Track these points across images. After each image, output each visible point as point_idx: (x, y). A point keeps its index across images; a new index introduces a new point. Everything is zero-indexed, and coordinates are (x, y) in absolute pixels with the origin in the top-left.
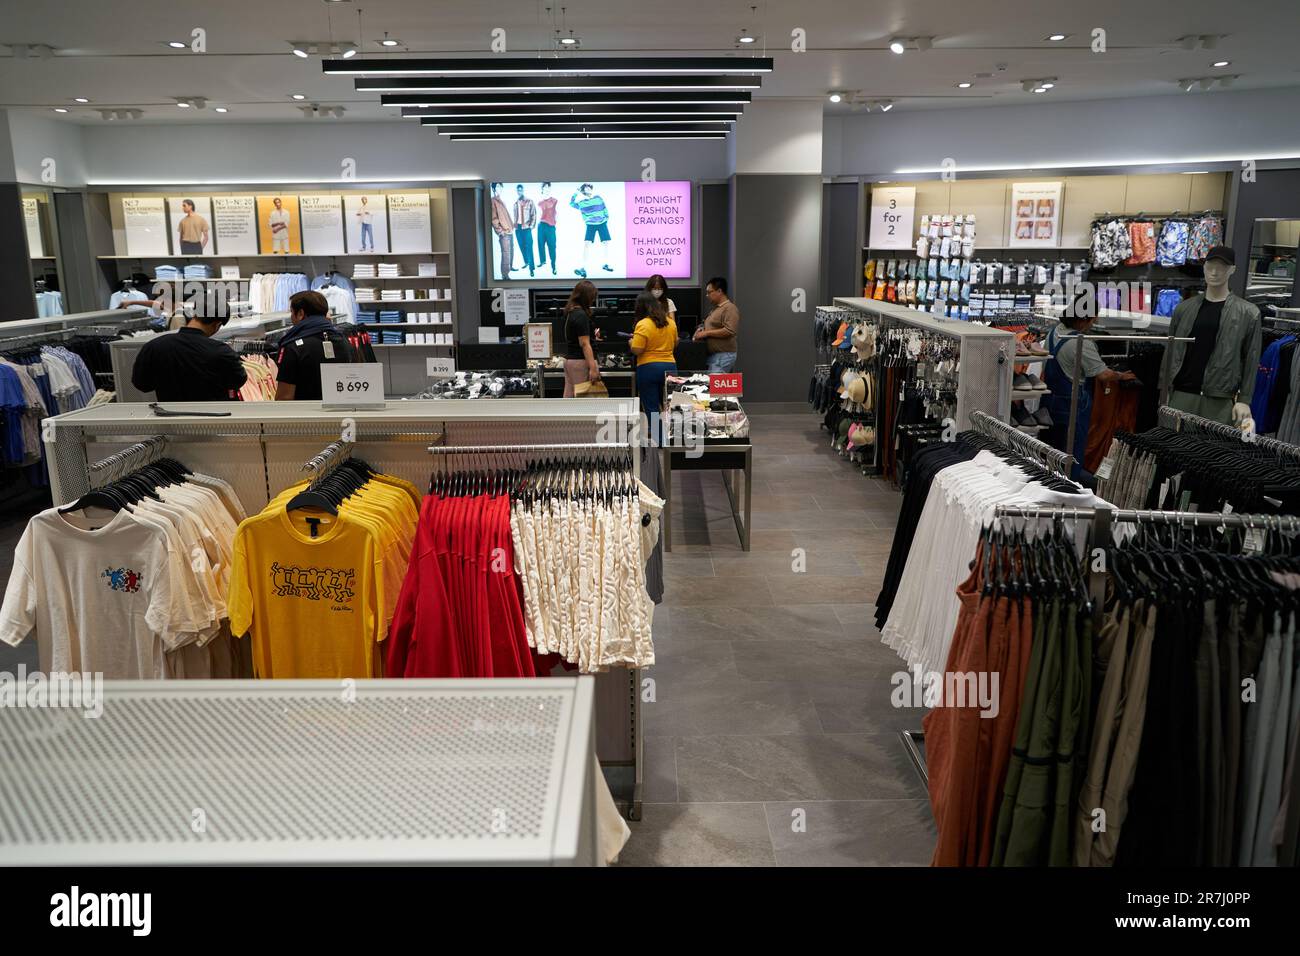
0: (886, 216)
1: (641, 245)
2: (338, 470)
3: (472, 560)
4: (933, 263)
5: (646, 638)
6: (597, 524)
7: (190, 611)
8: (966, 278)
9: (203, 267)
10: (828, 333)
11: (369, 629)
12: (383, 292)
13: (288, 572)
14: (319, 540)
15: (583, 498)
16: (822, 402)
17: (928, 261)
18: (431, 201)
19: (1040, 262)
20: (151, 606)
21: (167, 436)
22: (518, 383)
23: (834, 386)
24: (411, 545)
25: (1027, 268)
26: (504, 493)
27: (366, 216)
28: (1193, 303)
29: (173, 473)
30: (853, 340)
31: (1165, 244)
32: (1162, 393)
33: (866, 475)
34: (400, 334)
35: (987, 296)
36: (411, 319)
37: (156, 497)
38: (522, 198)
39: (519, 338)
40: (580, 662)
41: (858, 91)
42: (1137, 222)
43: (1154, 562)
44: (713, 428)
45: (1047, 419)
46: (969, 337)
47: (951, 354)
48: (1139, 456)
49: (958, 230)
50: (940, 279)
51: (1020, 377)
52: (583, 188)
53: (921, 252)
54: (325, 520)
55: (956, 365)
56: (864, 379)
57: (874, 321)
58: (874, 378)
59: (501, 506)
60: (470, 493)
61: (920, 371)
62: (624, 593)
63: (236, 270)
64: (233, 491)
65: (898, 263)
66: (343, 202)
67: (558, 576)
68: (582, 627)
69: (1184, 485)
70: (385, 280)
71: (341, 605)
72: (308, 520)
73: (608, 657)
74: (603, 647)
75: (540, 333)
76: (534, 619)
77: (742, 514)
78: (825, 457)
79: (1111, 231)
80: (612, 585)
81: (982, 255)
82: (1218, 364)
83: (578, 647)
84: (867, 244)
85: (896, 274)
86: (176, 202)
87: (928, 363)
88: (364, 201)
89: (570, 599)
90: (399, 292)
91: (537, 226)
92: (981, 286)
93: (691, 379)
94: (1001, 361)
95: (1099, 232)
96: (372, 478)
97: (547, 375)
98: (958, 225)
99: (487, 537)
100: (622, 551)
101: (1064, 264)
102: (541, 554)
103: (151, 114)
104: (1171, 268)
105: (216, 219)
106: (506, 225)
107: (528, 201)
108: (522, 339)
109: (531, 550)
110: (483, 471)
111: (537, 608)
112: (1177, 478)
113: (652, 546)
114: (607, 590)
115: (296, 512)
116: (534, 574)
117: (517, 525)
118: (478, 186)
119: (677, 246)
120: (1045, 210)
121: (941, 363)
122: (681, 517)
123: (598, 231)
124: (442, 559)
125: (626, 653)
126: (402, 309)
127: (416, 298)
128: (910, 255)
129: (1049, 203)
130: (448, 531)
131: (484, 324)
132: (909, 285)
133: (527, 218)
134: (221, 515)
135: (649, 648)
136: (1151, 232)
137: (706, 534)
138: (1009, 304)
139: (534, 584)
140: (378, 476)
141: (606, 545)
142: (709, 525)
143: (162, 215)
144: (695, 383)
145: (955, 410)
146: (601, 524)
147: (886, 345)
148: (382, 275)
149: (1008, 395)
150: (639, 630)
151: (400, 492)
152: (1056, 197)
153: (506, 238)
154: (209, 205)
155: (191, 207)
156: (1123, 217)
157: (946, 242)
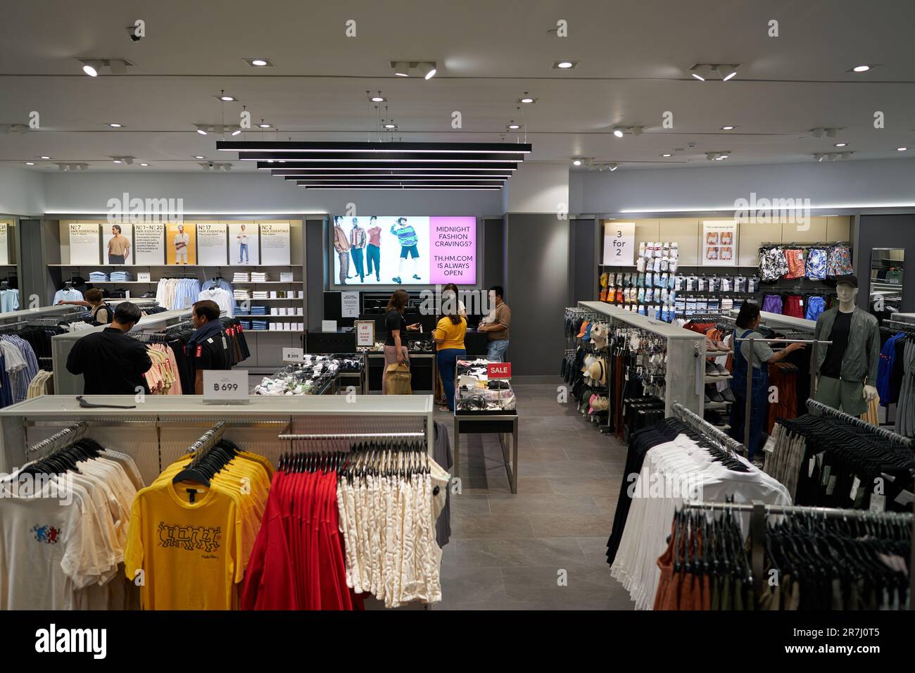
0: (614, 243)
1: (440, 261)
2: (213, 449)
3: (308, 522)
4: (649, 276)
5: (435, 581)
6: (400, 495)
7: (95, 558)
8: (672, 287)
9: (124, 273)
10: (574, 328)
11: (229, 573)
12: (254, 292)
13: (171, 529)
14: (195, 505)
15: (390, 475)
16: (570, 377)
17: (645, 274)
18: (291, 228)
19: (724, 276)
20: (66, 555)
21: (88, 422)
22: (349, 364)
23: (579, 366)
24: (264, 507)
25: (715, 280)
26: (333, 469)
27: (244, 238)
28: (831, 315)
29: (89, 449)
30: (591, 335)
31: (811, 265)
32: (812, 376)
33: (603, 432)
34: (265, 323)
35: (688, 300)
36: (274, 312)
37: (76, 470)
38: (356, 227)
39: (351, 328)
40: (386, 599)
41: (593, 158)
42: (791, 249)
43: (796, 543)
44: (490, 402)
45: (731, 396)
46: (673, 338)
47: (660, 350)
48: (793, 436)
49: (666, 252)
50: (654, 287)
51: (711, 365)
52: (400, 221)
53: (640, 268)
54: (200, 490)
55: (664, 357)
56: (600, 362)
57: (607, 321)
58: (607, 362)
59: (330, 480)
60: (308, 470)
61: (639, 361)
62: (419, 547)
63: (148, 275)
64: (134, 463)
65: (624, 276)
66: (228, 228)
67: (371, 534)
68: (388, 572)
69: (826, 461)
70: (256, 284)
71: (209, 554)
72: (188, 490)
73: (406, 596)
74: (403, 588)
75: (366, 328)
76: (352, 566)
77: (511, 464)
78: (572, 418)
79: (773, 255)
80: (410, 541)
81: (682, 271)
82: (850, 358)
83: (384, 588)
84: (602, 262)
85: (623, 283)
86: (108, 227)
87: (645, 355)
88: (243, 228)
89: (379, 551)
90: (266, 292)
91: (366, 247)
92: (683, 293)
93: (475, 363)
94: (696, 355)
95: (765, 255)
96: (237, 455)
97: (370, 356)
98: (666, 249)
99: (319, 504)
100: (418, 515)
101: (741, 278)
102: (359, 517)
103: (93, 167)
104: (816, 281)
105: (136, 239)
106: (344, 246)
107: (360, 229)
108: (354, 329)
109: (351, 515)
110: (318, 453)
111: (355, 558)
112: (821, 455)
113: (440, 509)
114: (407, 544)
115: (179, 484)
116: (353, 532)
117: (341, 495)
118: (325, 219)
119: (466, 262)
120: (726, 239)
121: (653, 356)
122: (466, 466)
123: (410, 251)
124: (286, 521)
125: (421, 592)
126: (268, 305)
127: (278, 297)
128: (632, 270)
129: (729, 235)
130: (291, 500)
131: (326, 318)
132: (632, 291)
133: (359, 241)
134: (124, 482)
135: (437, 588)
136: (801, 256)
137: (485, 480)
138: (704, 306)
139: (353, 540)
140: (242, 453)
141: (406, 511)
142: (488, 472)
143: (97, 236)
144: (478, 366)
145: (664, 390)
146: (403, 495)
147: (615, 340)
148: (254, 280)
149: (703, 378)
150: (430, 575)
151: (258, 466)
152: (734, 231)
153: (344, 255)
154: (131, 227)
155: (118, 230)
156: (782, 245)
157: (657, 261)
